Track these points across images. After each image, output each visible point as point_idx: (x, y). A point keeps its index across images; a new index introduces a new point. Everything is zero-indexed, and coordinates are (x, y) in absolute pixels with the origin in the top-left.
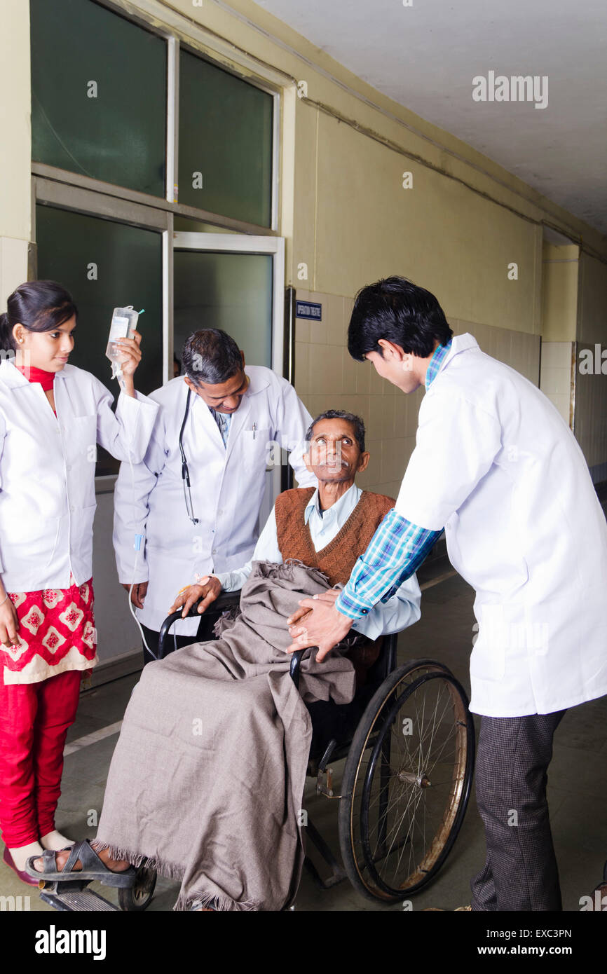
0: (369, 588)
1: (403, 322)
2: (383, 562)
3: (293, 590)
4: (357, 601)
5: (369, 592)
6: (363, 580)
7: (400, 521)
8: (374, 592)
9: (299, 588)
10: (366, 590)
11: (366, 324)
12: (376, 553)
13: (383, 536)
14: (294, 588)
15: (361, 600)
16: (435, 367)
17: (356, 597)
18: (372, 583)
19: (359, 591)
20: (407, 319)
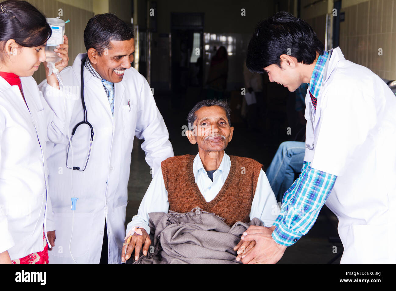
0: (301, 225)
1: (297, 41)
2: (309, 206)
3: (209, 230)
4: (291, 235)
5: (302, 227)
6: (297, 220)
7: (318, 176)
8: (305, 227)
9: (213, 228)
10: (299, 226)
11: (271, 45)
12: (304, 200)
13: (307, 189)
14: (209, 229)
15: (294, 234)
16: (319, 70)
17: (291, 232)
18: (303, 221)
19: (294, 227)
20: (301, 39)
